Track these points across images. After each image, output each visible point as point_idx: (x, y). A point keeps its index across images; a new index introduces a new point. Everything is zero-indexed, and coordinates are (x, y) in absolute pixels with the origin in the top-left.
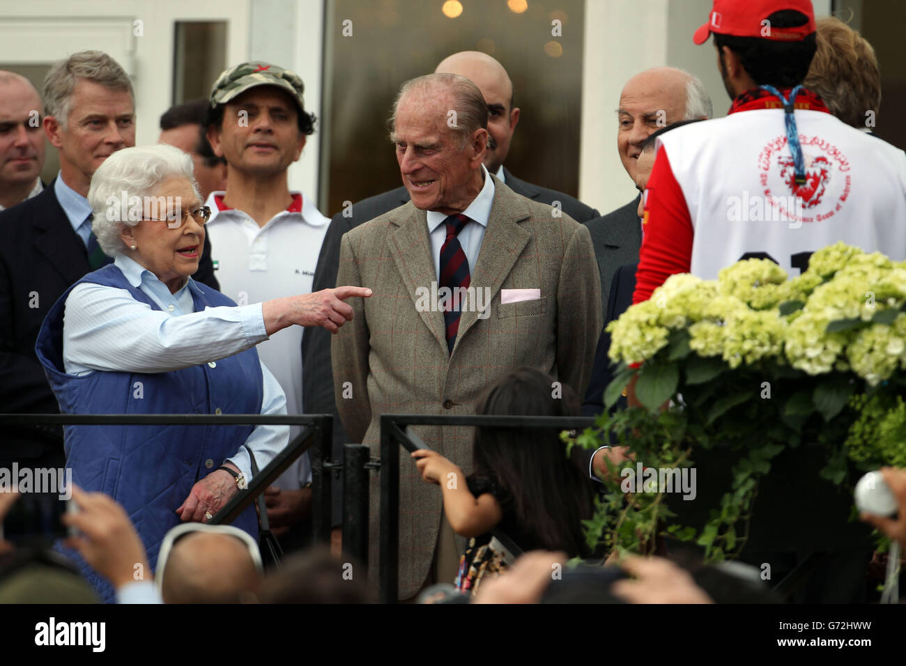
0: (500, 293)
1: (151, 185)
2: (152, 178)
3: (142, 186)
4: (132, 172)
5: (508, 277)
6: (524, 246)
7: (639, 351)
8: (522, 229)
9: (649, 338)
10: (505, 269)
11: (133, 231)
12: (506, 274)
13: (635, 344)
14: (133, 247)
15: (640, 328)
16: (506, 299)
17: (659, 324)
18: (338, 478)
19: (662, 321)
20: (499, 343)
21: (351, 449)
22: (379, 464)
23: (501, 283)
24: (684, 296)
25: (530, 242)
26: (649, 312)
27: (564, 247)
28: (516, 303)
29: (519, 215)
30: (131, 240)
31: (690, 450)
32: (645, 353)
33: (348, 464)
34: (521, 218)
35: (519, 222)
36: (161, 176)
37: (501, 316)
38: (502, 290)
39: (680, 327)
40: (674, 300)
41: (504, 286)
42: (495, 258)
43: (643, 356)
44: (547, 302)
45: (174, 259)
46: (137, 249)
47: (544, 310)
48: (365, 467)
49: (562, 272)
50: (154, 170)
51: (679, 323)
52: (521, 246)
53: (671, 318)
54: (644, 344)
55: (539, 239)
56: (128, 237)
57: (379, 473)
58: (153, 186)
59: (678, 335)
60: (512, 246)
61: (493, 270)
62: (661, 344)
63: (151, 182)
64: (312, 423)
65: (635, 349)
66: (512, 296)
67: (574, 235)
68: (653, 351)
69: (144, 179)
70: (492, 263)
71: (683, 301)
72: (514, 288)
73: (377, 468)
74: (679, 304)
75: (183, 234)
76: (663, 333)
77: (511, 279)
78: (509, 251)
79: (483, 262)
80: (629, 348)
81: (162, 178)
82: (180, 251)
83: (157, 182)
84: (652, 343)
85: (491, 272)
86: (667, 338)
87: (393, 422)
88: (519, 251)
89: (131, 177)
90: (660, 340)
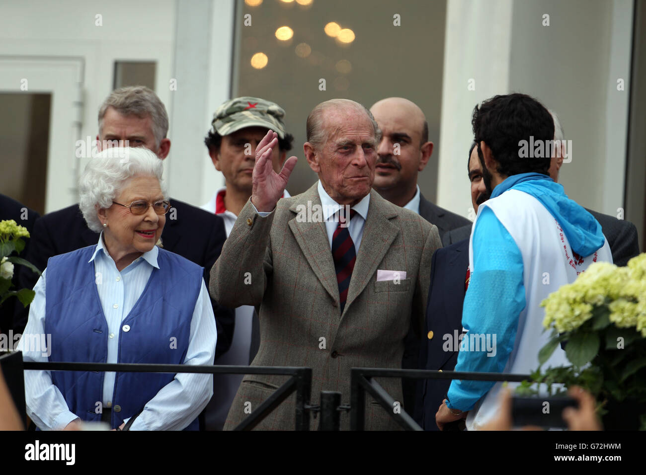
0: (377, 273)
1: (126, 178)
2: (126, 173)
3: (117, 178)
4: (112, 166)
5: (382, 262)
6: (394, 238)
7: (569, 323)
8: (392, 224)
9: (577, 312)
10: (381, 254)
11: (107, 212)
12: (382, 258)
13: (566, 317)
14: (105, 225)
15: (570, 304)
16: (381, 278)
17: (584, 301)
18: (315, 417)
19: (587, 299)
20: (375, 311)
21: (327, 394)
22: (349, 407)
23: (378, 265)
24: (605, 279)
25: (398, 235)
26: (576, 291)
27: (424, 241)
28: (388, 281)
29: (389, 215)
30: (104, 219)
31: (605, 402)
32: (574, 324)
33: (325, 406)
34: (391, 216)
35: (390, 219)
36: (133, 173)
37: (377, 290)
38: (378, 270)
39: (600, 303)
40: (597, 282)
41: (379, 268)
42: (373, 245)
43: (573, 327)
44: (410, 282)
45: (133, 237)
46: (108, 226)
47: (408, 288)
48: (338, 409)
49: (422, 259)
50: (128, 168)
51: (599, 300)
52: (392, 238)
53: (593, 297)
54: (573, 317)
55: (405, 234)
56: (102, 216)
57: (349, 414)
58: (126, 179)
59: (600, 310)
60: (386, 237)
61: (372, 254)
62: (586, 317)
63: (125, 177)
64: (296, 374)
65: (566, 321)
66: (385, 275)
67: (431, 232)
68: (581, 323)
69: (119, 173)
70: (371, 249)
71: (604, 283)
72: (386, 269)
73: (348, 410)
74: (601, 286)
75: (143, 220)
76: (588, 308)
77: (384, 263)
78: (383, 240)
79: (365, 247)
80: (561, 320)
81: (134, 175)
82: (139, 232)
83: (130, 177)
84: (579, 316)
85: (370, 255)
86: (591, 312)
87: (362, 374)
88: (391, 241)
89: (110, 170)
90: (586, 314)
